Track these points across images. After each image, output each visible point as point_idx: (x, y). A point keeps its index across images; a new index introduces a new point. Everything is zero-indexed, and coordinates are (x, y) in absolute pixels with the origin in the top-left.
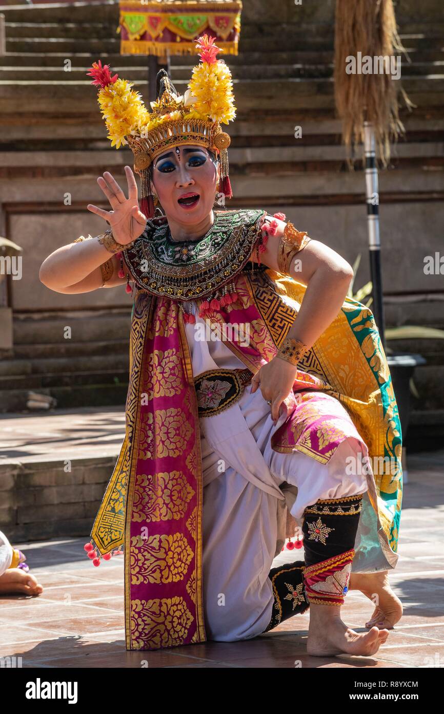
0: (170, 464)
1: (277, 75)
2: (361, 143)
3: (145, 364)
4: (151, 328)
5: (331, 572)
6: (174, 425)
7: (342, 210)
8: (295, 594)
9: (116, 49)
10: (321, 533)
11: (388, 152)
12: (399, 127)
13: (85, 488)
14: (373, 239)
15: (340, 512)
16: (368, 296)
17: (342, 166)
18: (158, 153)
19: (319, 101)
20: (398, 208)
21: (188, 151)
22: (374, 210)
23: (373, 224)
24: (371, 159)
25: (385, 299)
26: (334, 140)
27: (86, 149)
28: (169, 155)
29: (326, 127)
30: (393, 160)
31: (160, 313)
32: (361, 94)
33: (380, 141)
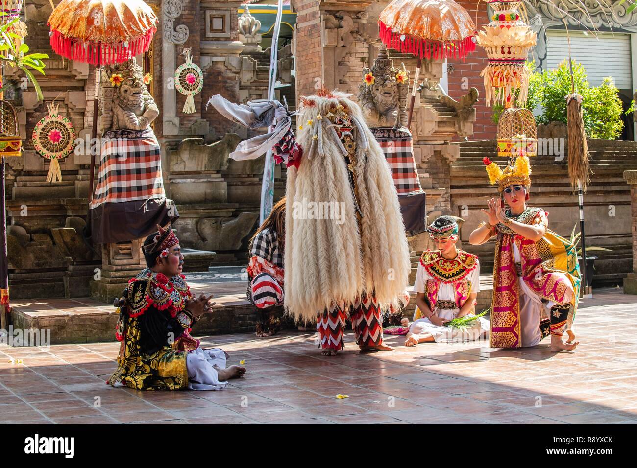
0: (506, 288)
1: (549, 164)
2: (577, 186)
3: (499, 255)
4: (501, 243)
5: (560, 327)
6: (507, 276)
7: (571, 208)
8: (547, 331)
9: (496, 155)
10: (557, 314)
11: (585, 189)
12: (589, 180)
13: (487, 300)
14: (581, 217)
15: (564, 308)
16: (579, 237)
17: (571, 193)
18: (505, 186)
19: (563, 172)
20: (589, 207)
21: (514, 185)
22: (581, 207)
23: (581, 212)
24: (581, 191)
25: (585, 238)
26: (568, 185)
27: (486, 188)
28: (509, 187)
29: (565, 180)
30: (587, 191)
31: (504, 239)
32: (577, 169)
33: (583, 185)
